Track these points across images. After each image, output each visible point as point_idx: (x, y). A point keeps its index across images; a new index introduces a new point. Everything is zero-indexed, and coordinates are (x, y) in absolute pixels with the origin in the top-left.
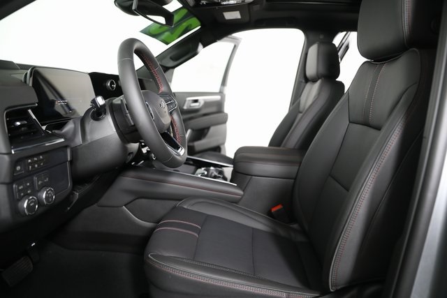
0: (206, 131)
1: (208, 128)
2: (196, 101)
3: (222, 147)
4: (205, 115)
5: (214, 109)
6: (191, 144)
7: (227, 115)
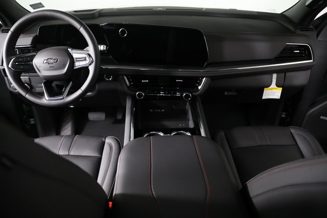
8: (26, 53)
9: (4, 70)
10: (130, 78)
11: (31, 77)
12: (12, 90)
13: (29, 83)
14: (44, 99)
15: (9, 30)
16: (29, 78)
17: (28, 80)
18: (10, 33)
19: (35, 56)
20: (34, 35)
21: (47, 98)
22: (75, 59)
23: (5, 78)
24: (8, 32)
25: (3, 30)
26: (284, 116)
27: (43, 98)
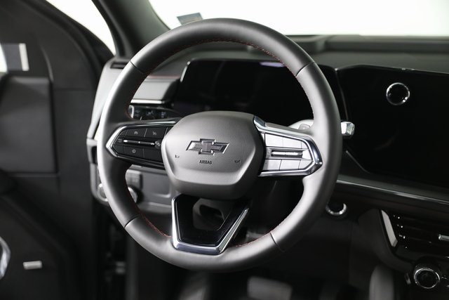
8: (151, 118)
9: (94, 149)
10: (401, 222)
11: (145, 175)
12: (98, 195)
13: (138, 186)
14: (168, 244)
15: (126, 64)
16: (141, 177)
17: (136, 181)
18: (128, 68)
19: (170, 127)
20: (174, 79)
21: (176, 242)
22: (269, 150)
23: (92, 166)
24: (123, 68)
25: (115, 63)
27: (166, 239)
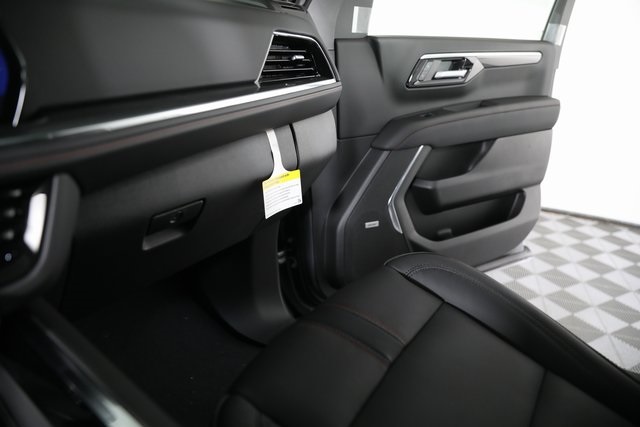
0: (484, 147)
1: (491, 141)
2: (457, 64)
3: (527, 191)
4: (484, 104)
5: (517, 89)
6: (429, 185)
7: (557, 105)
26: (281, 261)
